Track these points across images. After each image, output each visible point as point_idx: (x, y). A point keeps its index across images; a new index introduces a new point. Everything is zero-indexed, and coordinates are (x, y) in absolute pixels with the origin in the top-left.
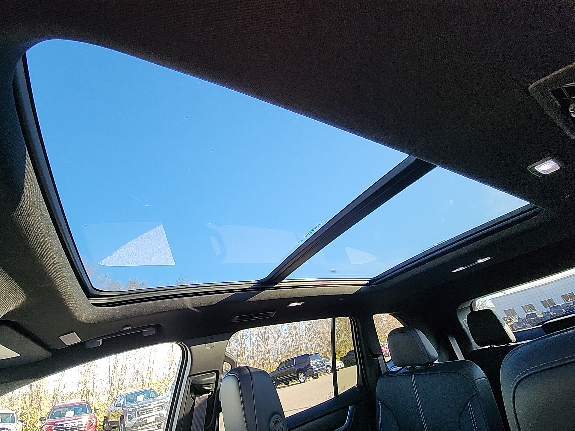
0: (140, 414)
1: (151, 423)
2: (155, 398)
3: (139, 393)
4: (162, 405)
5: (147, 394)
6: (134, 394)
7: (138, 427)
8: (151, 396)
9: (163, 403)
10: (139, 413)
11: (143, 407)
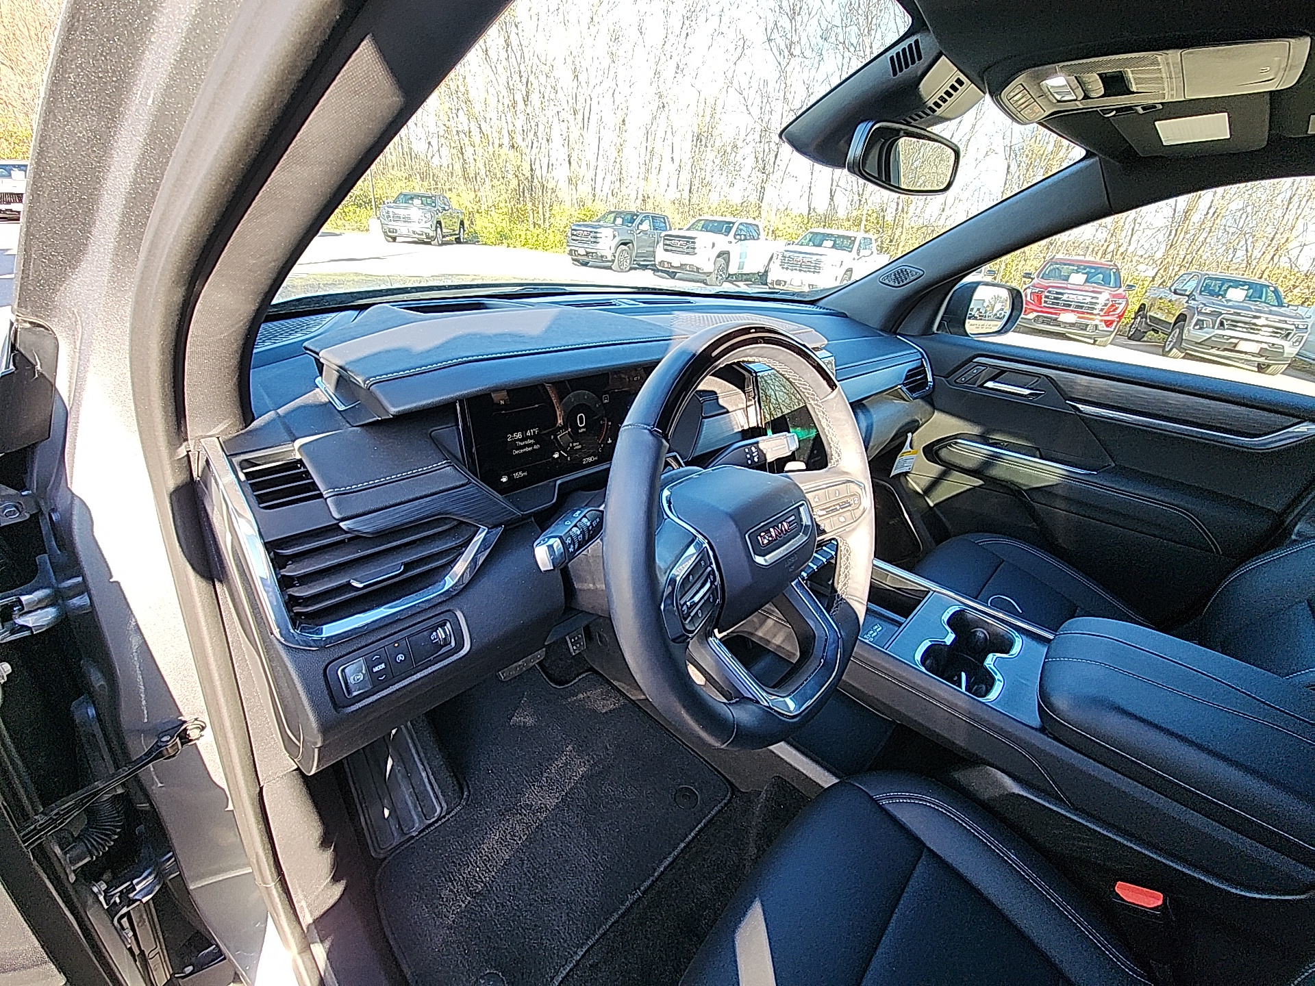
0: (1226, 327)
1: (1246, 353)
2: (1274, 309)
3: (1237, 284)
4: (1287, 330)
5: (1256, 291)
6: (1224, 281)
7: (1212, 348)
8: (1263, 300)
9: (1293, 327)
10: (1225, 323)
11: (1239, 314)
